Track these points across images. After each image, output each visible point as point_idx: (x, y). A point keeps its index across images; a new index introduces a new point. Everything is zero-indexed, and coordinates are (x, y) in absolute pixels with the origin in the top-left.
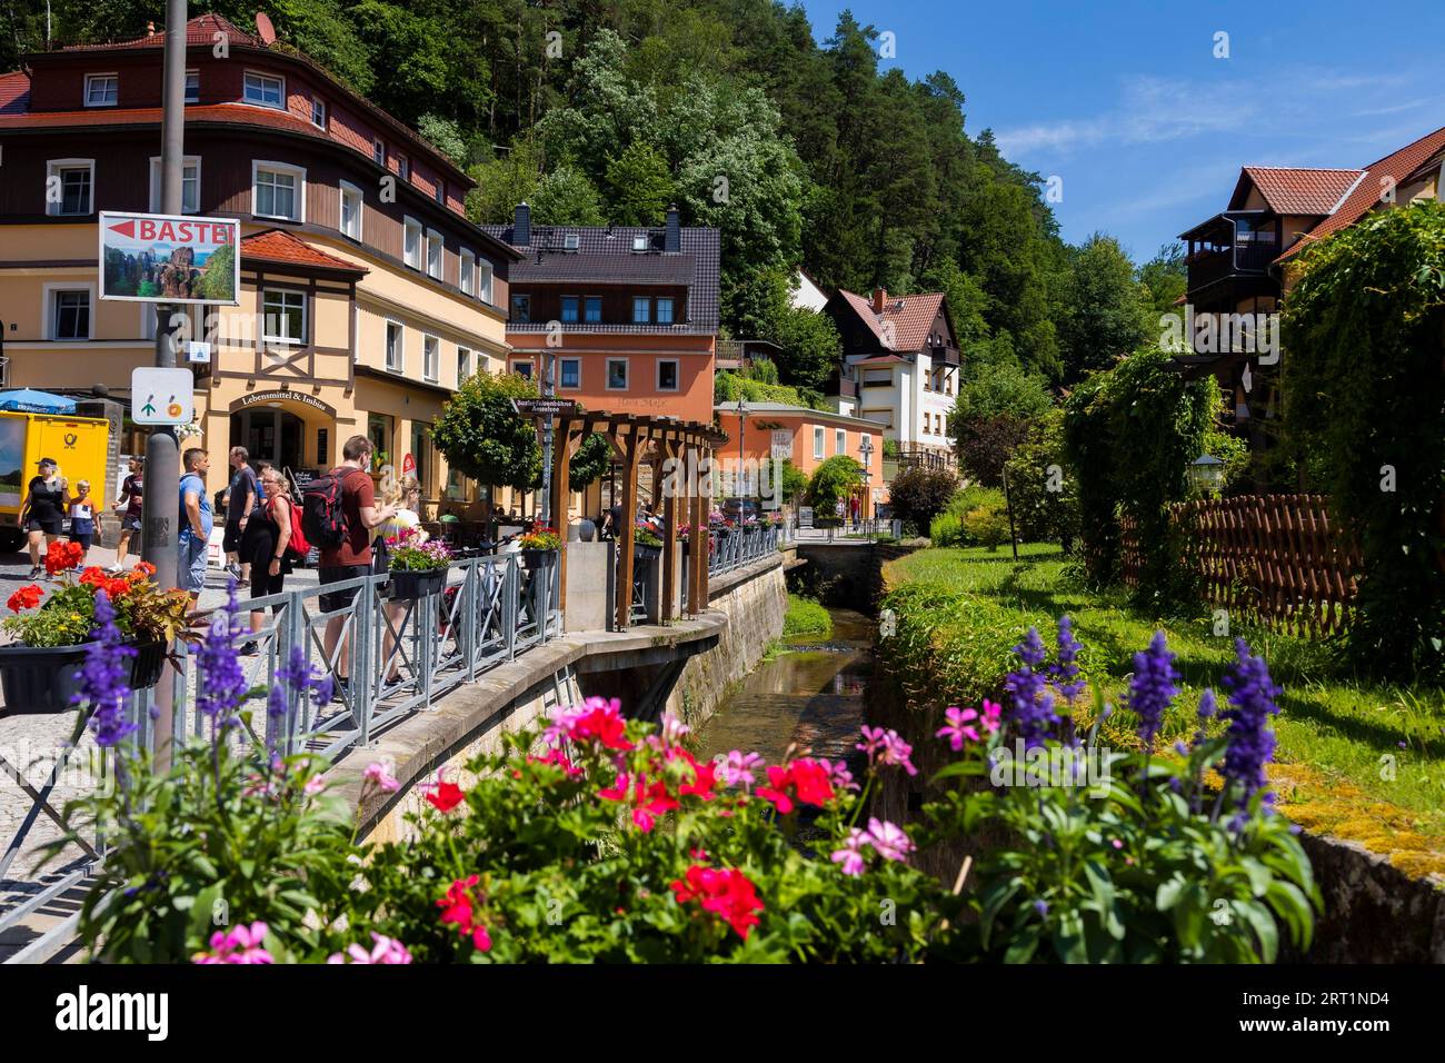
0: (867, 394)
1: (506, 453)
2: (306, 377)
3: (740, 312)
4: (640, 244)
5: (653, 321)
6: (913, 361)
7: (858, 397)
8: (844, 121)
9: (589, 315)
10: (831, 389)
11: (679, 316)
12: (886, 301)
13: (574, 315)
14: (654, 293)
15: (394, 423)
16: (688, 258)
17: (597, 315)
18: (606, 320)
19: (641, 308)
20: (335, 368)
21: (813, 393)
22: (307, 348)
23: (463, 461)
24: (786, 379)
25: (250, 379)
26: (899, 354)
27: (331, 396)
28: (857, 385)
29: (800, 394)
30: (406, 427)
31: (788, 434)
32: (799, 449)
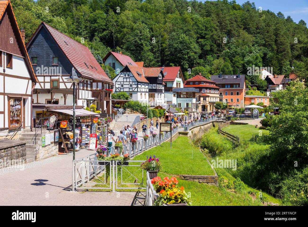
0: (272, 91)
1: (219, 107)
2: (206, 103)
3: (252, 80)
4: (235, 77)
5: (236, 87)
6: (279, 86)
7: (270, 91)
8: (276, 41)
9: (228, 87)
10: (266, 90)
11: (239, 87)
12: (276, 76)
13: (227, 87)
14: (236, 84)
15: (211, 105)
16: (241, 79)
17: (229, 87)
18: (230, 87)
19: (235, 86)
20: (208, 102)
21: (263, 91)
22: (206, 101)
23: (216, 108)
24: (258, 89)
25: (203, 103)
26: (277, 85)
27: (207, 104)
28: (270, 90)
29: (260, 92)
30: (212, 105)
31: (254, 99)
32: (255, 101)
